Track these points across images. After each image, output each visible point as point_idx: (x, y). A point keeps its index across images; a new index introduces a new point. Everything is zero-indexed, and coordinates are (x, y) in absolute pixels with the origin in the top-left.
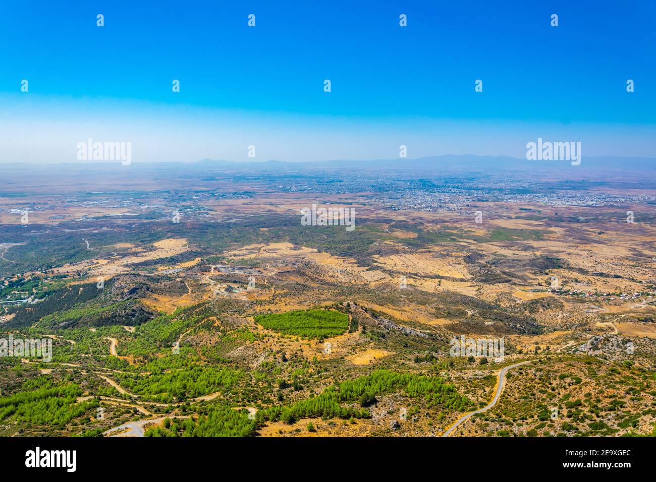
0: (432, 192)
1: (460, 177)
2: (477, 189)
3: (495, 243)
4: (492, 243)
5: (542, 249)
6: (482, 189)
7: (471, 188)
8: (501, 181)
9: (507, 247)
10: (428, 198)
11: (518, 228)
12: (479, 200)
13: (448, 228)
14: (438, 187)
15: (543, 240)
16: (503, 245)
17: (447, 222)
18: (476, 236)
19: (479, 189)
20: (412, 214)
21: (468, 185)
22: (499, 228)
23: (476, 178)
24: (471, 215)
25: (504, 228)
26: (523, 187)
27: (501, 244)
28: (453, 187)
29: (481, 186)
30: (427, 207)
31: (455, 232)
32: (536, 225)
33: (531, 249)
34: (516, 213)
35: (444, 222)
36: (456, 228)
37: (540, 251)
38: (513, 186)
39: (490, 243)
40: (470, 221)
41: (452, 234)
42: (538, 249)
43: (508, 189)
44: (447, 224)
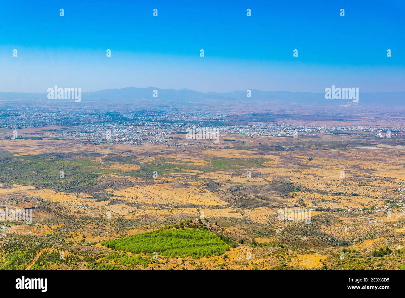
0: (125, 125)
1: (148, 111)
2: (171, 122)
3: (222, 172)
4: (220, 172)
5: (271, 175)
6: (177, 122)
7: (164, 121)
8: (192, 114)
9: (236, 175)
10: (125, 131)
11: (235, 157)
12: (179, 133)
13: (163, 159)
14: (130, 120)
15: (264, 167)
16: (231, 173)
17: (160, 154)
18: (199, 166)
19: (174, 122)
20: (118, 148)
21: (160, 118)
22: (216, 158)
23: (165, 111)
24: (179, 147)
25: (221, 158)
26: (215, 119)
27: (229, 173)
28: (146, 120)
29: (174, 119)
30: (130, 140)
31: (174, 163)
32: (251, 154)
33: (260, 176)
34: (223, 144)
35: (157, 154)
36: (174, 160)
37: (269, 177)
38: (205, 119)
39: (218, 172)
40: (183, 153)
41: (173, 166)
42: (267, 175)
43: (201, 122)
44: (161, 156)
